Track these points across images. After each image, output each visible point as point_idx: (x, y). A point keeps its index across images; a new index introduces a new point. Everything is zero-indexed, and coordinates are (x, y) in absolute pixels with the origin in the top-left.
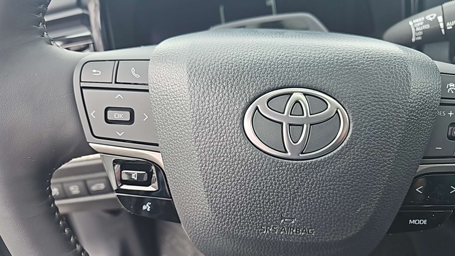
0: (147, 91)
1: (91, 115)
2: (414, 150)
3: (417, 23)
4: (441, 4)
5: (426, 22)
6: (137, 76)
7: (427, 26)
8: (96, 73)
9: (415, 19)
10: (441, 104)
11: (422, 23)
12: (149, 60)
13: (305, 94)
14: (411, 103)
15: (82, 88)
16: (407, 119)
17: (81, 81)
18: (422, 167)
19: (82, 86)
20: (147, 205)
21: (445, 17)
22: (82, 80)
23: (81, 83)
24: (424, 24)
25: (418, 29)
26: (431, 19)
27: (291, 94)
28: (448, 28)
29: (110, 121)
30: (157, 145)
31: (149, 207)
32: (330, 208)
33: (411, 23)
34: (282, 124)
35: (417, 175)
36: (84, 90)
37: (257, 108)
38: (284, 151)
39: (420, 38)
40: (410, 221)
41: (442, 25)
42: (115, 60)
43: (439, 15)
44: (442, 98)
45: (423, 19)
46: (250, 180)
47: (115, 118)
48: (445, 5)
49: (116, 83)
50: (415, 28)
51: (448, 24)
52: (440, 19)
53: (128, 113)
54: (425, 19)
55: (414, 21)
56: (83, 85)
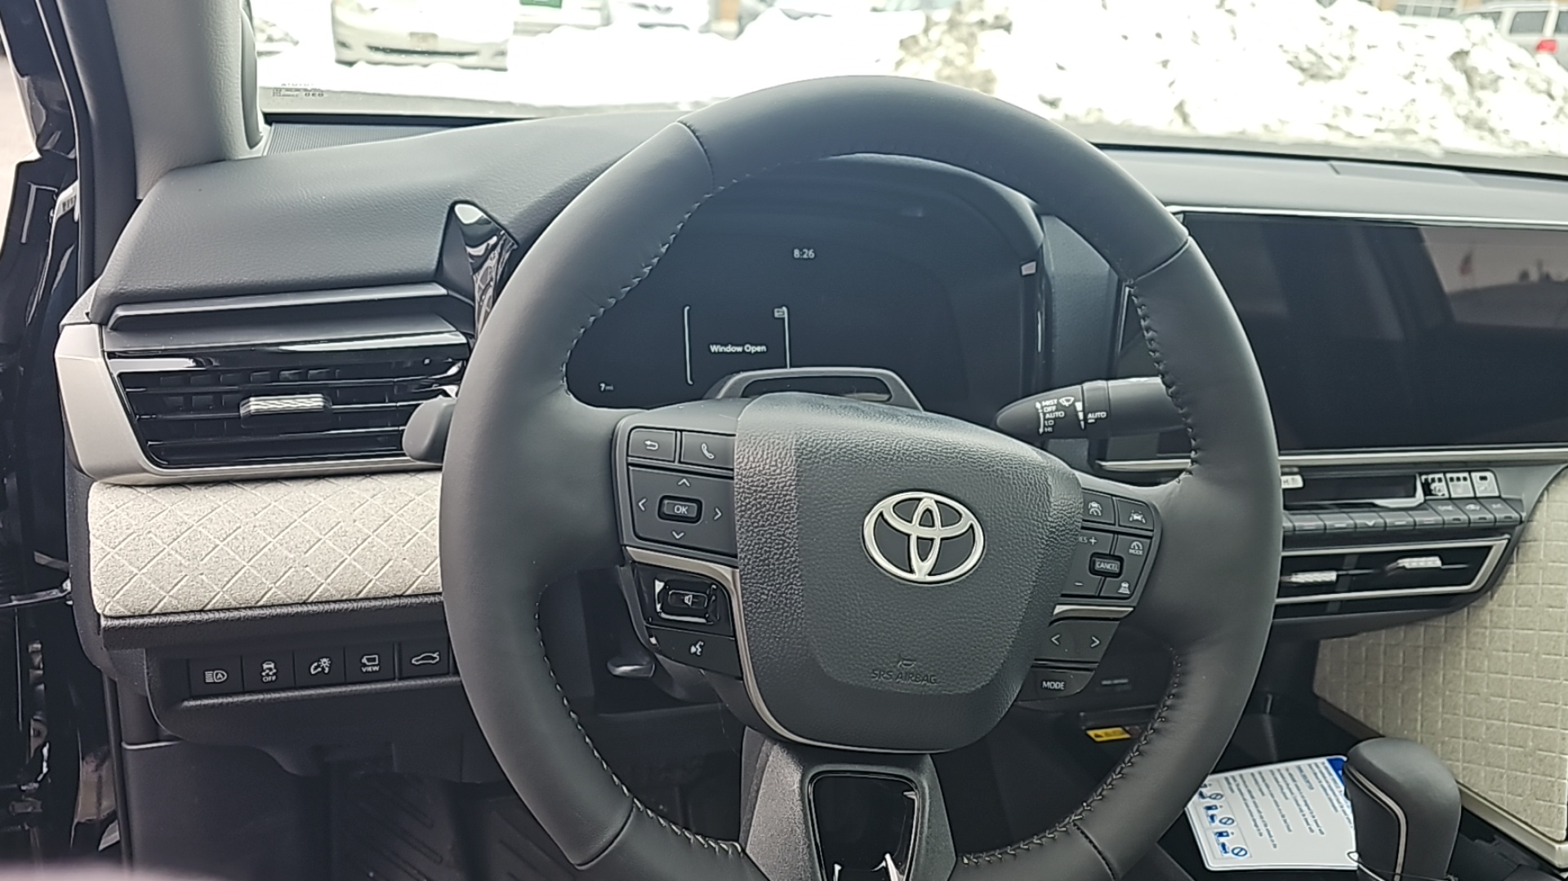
2: (1053, 581)
3: (1049, 406)
4: (1081, 383)
5: (1059, 407)
7: (1061, 414)
8: (651, 445)
10: (1083, 528)
11: (1054, 408)
13: (937, 502)
14: (1052, 522)
15: (629, 464)
16: (1047, 541)
17: (628, 455)
18: (1059, 609)
19: (629, 461)
20: (698, 646)
21: (1086, 405)
22: (630, 453)
23: (630, 458)
24: (1057, 410)
25: (1048, 416)
26: (1067, 404)
27: (920, 500)
28: (1090, 421)
29: (664, 516)
31: (700, 650)
33: (1038, 405)
34: (909, 536)
35: (1053, 619)
37: (881, 514)
39: (1050, 429)
40: (1044, 683)
41: (1081, 415)
42: (676, 430)
43: (1079, 401)
44: (1084, 520)
48: (1087, 385)
50: (1044, 414)
51: (1090, 416)
52: (1079, 406)
54: (1058, 402)
55: (1044, 404)
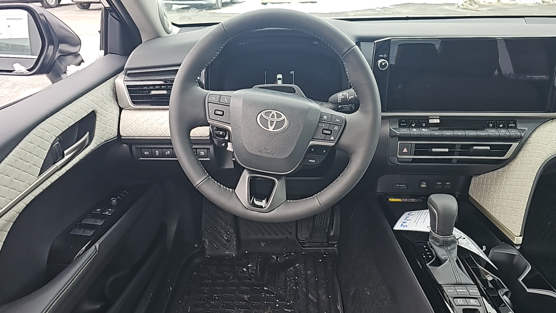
0: (229, 106)
1: (210, 111)
6: (227, 101)
9: (340, 93)
12: (231, 96)
30: (230, 124)
32: (280, 148)
36: (209, 103)
38: (268, 128)
45: (342, 94)
46: (257, 136)
47: (218, 113)
49: (220, 102)
53: (222, 112)
56: (209, 101)
